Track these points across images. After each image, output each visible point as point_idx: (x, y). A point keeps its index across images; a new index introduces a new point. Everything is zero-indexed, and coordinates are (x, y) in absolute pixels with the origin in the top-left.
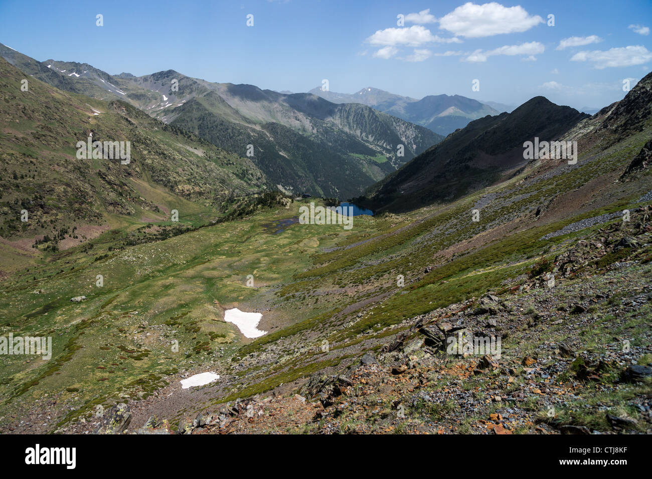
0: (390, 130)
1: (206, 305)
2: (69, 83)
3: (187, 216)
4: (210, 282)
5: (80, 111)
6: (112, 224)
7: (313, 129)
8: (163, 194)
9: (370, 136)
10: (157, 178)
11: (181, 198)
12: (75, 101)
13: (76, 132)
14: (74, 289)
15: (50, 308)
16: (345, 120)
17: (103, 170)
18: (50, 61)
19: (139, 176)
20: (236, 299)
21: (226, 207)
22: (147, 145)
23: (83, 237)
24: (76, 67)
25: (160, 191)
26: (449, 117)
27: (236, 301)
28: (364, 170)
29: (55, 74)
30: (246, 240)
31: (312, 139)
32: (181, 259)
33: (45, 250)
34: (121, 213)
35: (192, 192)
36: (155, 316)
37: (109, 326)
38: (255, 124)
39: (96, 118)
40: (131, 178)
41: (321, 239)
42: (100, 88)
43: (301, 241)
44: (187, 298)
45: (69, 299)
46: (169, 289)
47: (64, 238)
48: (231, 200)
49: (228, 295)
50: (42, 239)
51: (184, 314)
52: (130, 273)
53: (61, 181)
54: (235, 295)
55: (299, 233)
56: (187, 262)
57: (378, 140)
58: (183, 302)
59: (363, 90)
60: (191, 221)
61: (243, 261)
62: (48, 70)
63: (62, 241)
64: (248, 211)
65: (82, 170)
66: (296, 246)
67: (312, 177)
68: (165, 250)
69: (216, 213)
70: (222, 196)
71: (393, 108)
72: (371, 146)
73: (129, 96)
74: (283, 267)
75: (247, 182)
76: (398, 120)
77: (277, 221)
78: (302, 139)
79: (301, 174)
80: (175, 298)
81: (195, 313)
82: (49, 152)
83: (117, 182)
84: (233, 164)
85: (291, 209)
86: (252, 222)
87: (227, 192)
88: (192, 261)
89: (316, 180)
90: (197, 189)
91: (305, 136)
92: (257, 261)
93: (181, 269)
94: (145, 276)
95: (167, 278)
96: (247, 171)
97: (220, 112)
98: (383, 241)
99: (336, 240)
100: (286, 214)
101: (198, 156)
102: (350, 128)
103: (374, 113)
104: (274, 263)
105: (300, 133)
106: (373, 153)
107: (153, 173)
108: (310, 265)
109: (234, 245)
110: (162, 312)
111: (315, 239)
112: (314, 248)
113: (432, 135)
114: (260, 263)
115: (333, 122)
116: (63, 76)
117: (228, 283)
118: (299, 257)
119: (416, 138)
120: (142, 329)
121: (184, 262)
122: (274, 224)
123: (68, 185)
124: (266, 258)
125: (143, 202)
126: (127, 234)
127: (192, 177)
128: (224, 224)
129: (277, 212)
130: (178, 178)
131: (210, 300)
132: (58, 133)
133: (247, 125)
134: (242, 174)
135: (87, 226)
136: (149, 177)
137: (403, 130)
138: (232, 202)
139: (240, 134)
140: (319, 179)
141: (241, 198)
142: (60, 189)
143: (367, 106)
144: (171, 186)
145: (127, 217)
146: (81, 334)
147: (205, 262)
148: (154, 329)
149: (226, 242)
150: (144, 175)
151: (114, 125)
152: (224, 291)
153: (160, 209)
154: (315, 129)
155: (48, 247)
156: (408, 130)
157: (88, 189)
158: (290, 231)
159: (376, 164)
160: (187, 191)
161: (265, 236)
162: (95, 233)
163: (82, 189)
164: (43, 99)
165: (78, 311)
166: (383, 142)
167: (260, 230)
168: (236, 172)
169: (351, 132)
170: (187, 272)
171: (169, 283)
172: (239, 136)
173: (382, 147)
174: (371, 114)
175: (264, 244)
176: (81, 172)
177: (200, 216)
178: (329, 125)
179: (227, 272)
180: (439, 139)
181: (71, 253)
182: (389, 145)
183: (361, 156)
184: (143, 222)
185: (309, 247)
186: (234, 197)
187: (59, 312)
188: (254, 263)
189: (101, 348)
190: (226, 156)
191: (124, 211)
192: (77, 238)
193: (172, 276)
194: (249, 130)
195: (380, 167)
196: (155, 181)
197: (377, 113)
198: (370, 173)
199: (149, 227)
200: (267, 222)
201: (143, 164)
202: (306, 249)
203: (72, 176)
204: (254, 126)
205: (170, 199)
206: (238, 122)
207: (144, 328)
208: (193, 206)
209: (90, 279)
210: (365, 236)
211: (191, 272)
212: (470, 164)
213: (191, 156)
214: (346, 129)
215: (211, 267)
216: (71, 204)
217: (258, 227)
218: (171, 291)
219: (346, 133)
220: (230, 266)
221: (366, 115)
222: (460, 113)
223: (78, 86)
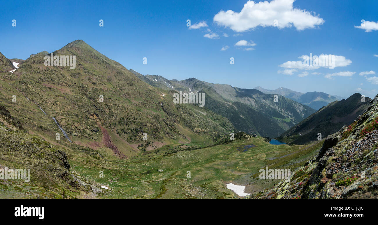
0: (292, 107)
1: (217, 180)
2: (153, 84)
3: (198, 142)
4: (217, 170)
5: (158, 94)
6: (167, 142)
7: (256, 105)
8: (188, 131)
9: (282, 109)
10: (186, 124)
11: (196, 134)
12: (156, 90)
13: (156, 102)
14: (158, 166)
15: (149, 172)
16: (271, 102)
17: (165, 119)
18: (148, 75)
19: (179, 123)
20: (231, 179)
21: (216, 140)
22: (183, 109)
23: (156, 146)
24: (156, 77)
25: (187, 130)
26: (318, 102)
27: (231, 180)
28: (280, 125)
29: (149, 80)
30: (230, 154)
31: (256, 110)
32: (202, 160)
33: (141, 150)
34: (171, 138)
35: (201, 131)
36: (195, 183)
37: (176, 184)
38: (229, 102)
39: (163, 97)
40: (175, 123)
41: (267, 154)
42: (164, 85)
43: (258, 155)
44: (208, 176)
45: (156, 170)
46: (199, 171)
47: (148, 146)
48: (219, 136)
49: (227, 177)
50: (141, 145)
51: (208, 183)
52: (180, 163)
53: (149, 122)
54: (230, 177)
55: (255, 151)
56: (204, 161)
57: (286, 112)
58: (206, 178)
59: (279, 88)
60: (200, 145)
61: (231, 162)
62: (147, 78)
63: (148, 147)
64: (229, 141)
65: (157, 118)
66: (256, 157)
67: (255, 128)
68: (195, 155)
69: (211, 142)
70: (214, 134)
71: (293, 97)
72: (283, 114)
73: (175, 89)
74: (251, 166)
75: (225, 129)
76: (295, 102)
77: (244, 146)
78: (251, 110)
79: (250, 126)
80: (203, 176)
81: (214, 183)
82: (146, 110)
83: (170, 124)
84: (219, 120)
85: (250, 140)
86: (232, 145)
87: (216, 133)
88: (206, 161)
89: (257, 129)
90: (203, 130)
91: (252, 108)
92: (237, 163)
93: (202, 164)
94: (186, 165)
95: (197, 167)
96: (226, 123)
97: (214, 96)
98: (300, 152)
99: (274, 155)
100: (248, 143)
101: (204, 115)
102: (273, 105)
103: (284, 99)
104: (246, 164)
105: (250, 107)
106: (284, 117)
107: (185, 122)
108: (264, 165)
109: (225, 155)
110: (197, 181)
111: (264, 154)
112: (264, 158)
113: (311, 109)
114: (239, 164)
115: (265, 102)
116: (151, 81)
117: (226, 172)
118: (257, 162)
119: (304, 111)
120: (190, 187)
121: (203, 161)
122: (243, 147)
123: (152, 124)
124: (242, 162)
125: (180, 134)
126: (173, 148)
127: (201, 124)
128: (219, 146)
129: (243, 141)
130: (195, 125)
131: (219, 179)
132: (150, 103)
133: (226, 102)
134: (223, 125)
135: (157, 142)
136: (183, 123)
137: (298, 107)
138: (219, 137)
139: (222, 106)
140: (258, 129)
141: (223, 136)
142: (149, 125)
143: (281, 96)
144: (192, 128)
145: (173, 140)
146: (166, 184)
147: (214, 162)
148: (195, 188)
149: (221, 154)
150: (181, 122)
151: (170, 100)
152: (224, 175)
153: (187, 138)
154: (257, 105)
155: (142, 149)
156: (300, 107)
157: (159, 127)
158: (251, 151)
159: (285, 122)
160: (199, 131)
161: (239, 152)
162: (160, 146)
163: (157, 126)
164: (145, 89)
165: (161, 175)
166: (288, 112)
167: (236, 149)
168: (220, 123)
169: (274, 107)
170: (206, 165)
171: (198, 169)
172: (222, 107)
173: (288, 114)
174: (283, 99)
175: (240, 156)
176: (157, 119)
177: (204, 142)
178: (263, 104)
179: (224, 167)
180: (314, 111)
181: (151, 153)
182: (291, 113)
183: (279, 119)
184: (179, 143)
185: (261, 157)
186: (220, 135)
187: (153, 174)
188: (236, 164)
189: (176, 192)
190: (216, 116)
191: (172, 137)
192: (153, 146)
193: (199, 166)
194: (226, 105)
195: (287, 124)
196: (185, 125)
197: (286, 99)
198: (283, 127)
199: (182, 145)
200: (239, 146)
201: (181, 118)
202: (261, 158)
203: (154, 120)
204: (229, 103)
205: (191, 134)
206: (221, 101)
207: (191, 187)
208: (201, 138)
209: (164, 163)
210: (288, 153)
211: (208, 165)
212: (331, 121)
213: (201, 115)
214: (271, 106)
215: (217, 164)
216: (152, 132)
217: (234, 148)
218: (200, 172)
219: (271, 108)
220: (225, 164)
221: (281, 100)
222: (323, 100)
223: (156, 85)
